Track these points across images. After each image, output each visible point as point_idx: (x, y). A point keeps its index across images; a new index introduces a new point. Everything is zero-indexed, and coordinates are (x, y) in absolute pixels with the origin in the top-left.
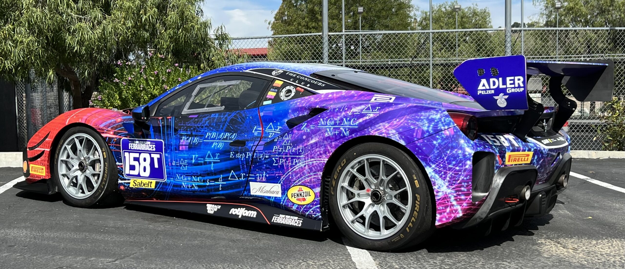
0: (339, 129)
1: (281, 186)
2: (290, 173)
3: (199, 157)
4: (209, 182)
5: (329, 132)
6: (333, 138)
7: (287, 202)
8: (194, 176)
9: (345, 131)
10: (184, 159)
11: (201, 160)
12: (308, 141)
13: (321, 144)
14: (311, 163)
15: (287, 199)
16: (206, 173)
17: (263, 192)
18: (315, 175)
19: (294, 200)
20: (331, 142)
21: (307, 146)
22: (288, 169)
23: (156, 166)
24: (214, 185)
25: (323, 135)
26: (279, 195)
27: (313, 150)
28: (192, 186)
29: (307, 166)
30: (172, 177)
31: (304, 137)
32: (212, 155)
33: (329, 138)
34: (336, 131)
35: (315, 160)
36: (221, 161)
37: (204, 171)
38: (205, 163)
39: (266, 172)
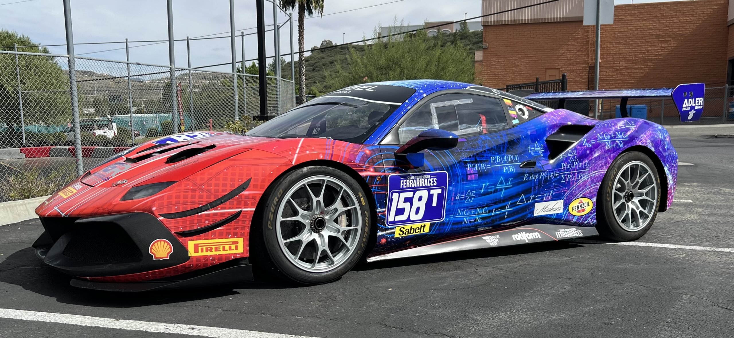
0: (615, 141)
1: (564, 201)
2: (574, 188)
3: (489, 185)
4: (495, 211)
5: (608, 146)
6: (612, 151)
7: (568, 216)
8: (479, 208)
9: (620, 142)
10: (471, 190)
11: (491, 188)
12: (592, 155)
13: (603, 156)
14: (593, 175)
15: (568, 213)
16: (494, 201)
17: (546, 211)
18: (595, 186)
19: (575, 213)
20: (611, 154)
21: (591, 159)
22: (573, 184)
23: (434, 204)
24: (500, 214)
25: (604, 149)
26: (561, 211)
27: (596, 163)
28: (476, 220)
29: (590, 179)
30: (452, 214)
31: (588, 152)
32: (505, 181)
33: (609, 150)
34: (613, 144)
35: (597, 172)
36: (514, 185)
37: (491, 200)
38: (496, 191)
39: (553, 190)
